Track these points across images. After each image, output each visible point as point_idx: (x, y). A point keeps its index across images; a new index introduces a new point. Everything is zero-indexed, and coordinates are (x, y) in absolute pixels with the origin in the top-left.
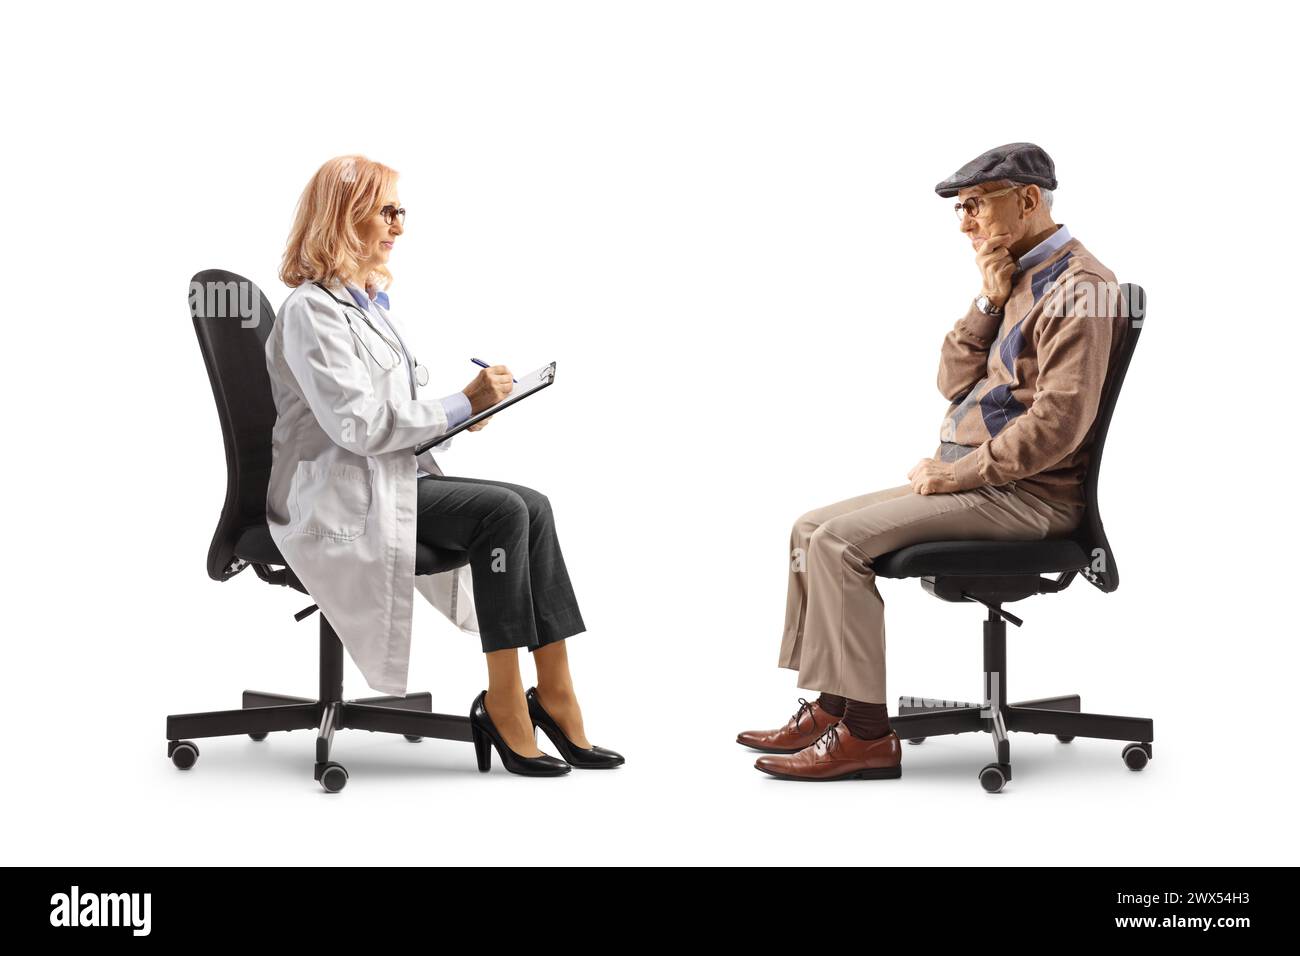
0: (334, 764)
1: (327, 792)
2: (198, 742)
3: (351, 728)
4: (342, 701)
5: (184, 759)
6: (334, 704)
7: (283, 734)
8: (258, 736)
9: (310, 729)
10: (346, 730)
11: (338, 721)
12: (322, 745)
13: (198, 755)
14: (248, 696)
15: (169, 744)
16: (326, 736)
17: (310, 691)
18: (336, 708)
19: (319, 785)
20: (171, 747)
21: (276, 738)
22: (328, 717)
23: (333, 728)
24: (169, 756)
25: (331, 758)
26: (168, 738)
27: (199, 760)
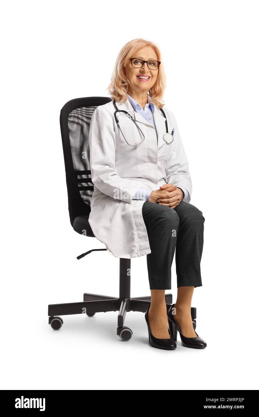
0: (126, 328)
1: (123, 341)
2: (63, 317)
3: (134, 311)
4: (130, 298)
5: (56, 325)
6: (126, 300)
7: (102, 313)
8: (90, 314)
9: (115, 311)
10: (132, 312)
11: (128, 307)
12: (121, 319)
13: (63, 323)
14: (86, 296)
15: (49, 318)
16: (122, 315)
17: (115, 293)
18: (127, 302)
19: (119, 337)
20: (50, 320)
21: (99, 316)
22: (123, 306)
23: (126, 311)
24: (49, 323)
25: (124, 325)
26: (49, 315)
27: (63, 326)
